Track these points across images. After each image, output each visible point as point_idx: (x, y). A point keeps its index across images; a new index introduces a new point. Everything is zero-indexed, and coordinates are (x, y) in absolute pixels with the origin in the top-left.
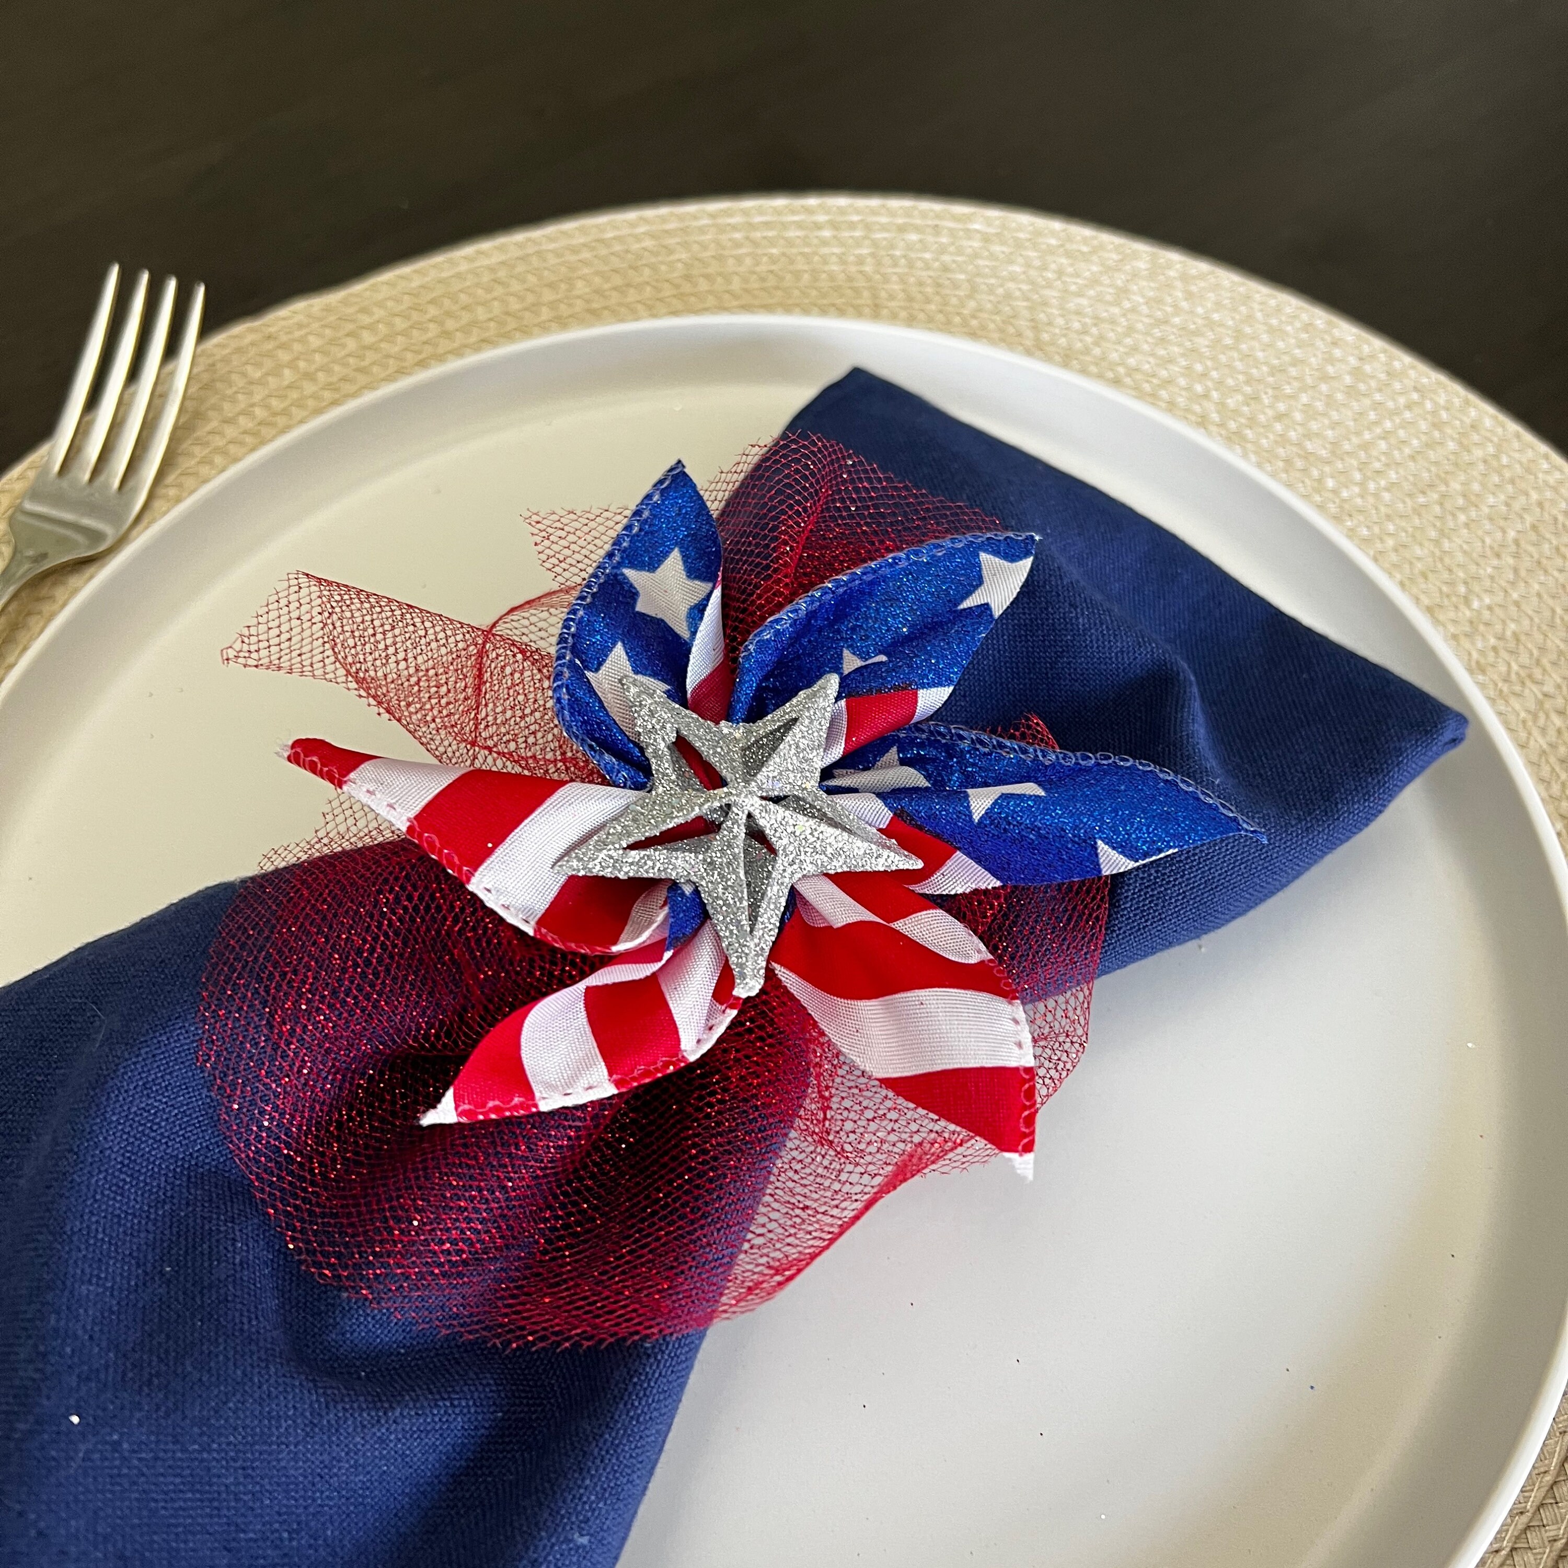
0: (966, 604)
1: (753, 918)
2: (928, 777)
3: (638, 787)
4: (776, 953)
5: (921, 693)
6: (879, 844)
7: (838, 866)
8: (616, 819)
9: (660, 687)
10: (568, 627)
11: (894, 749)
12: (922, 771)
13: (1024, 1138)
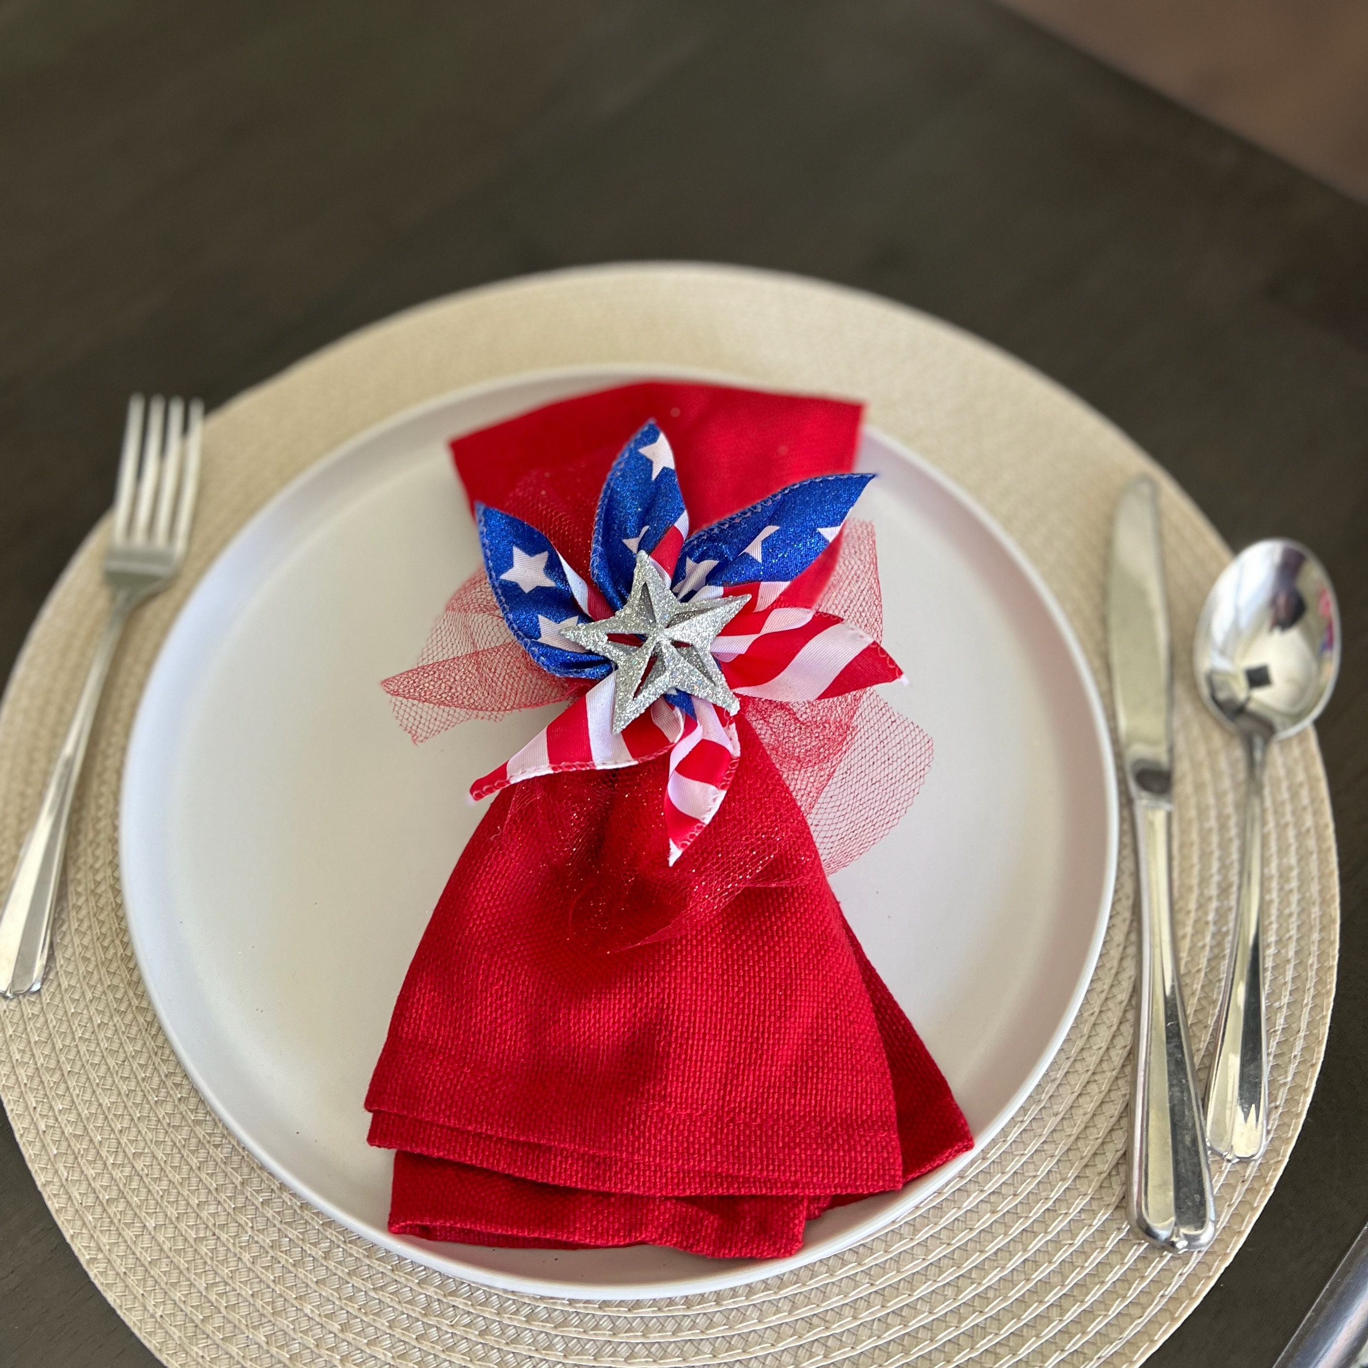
0: (654, 476)
1: (709, 678)
2: (714, 559)
3: (609, 672)
4: (732, 685)
5: (676, 525)
6: (726, 603)
7: (720, 627)
8: (616, 692)
9: (573, 620)
10: (513, 629)
11: (688, 559)
12: (709, 557)
13: (894, 669)
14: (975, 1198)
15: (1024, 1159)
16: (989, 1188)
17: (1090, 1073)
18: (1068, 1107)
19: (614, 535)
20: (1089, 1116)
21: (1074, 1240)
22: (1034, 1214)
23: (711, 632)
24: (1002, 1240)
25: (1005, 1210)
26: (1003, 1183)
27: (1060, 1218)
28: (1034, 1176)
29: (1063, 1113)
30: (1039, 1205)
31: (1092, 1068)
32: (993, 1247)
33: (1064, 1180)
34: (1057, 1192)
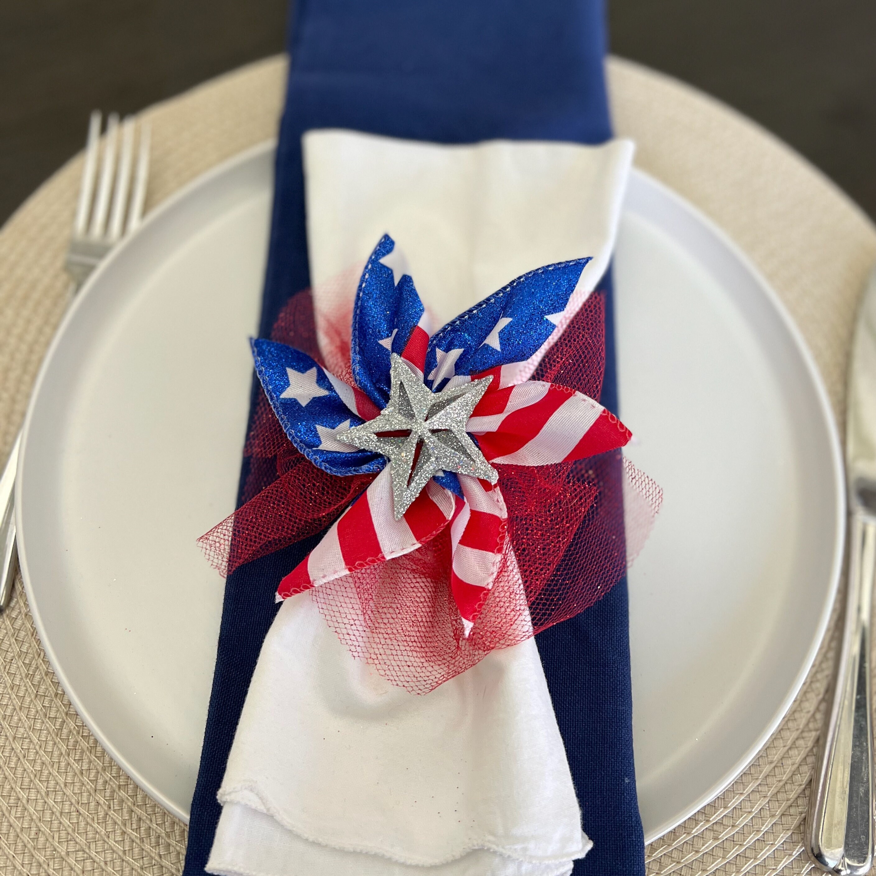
0: (396, 283)
1: (469, 456)
2: (460, 347)
3: (384, 464)
5: (419, 325)
6: (474, 387)
7: (471, 409)
9: (346, 424)
11: (438, 350)
12: (455, 347)
13: (625, 432)
14: (702, 826)
15: (743, 798)
16: (713, 820)
17: (800, 731)
18: (780, 758)
19: (370, 339)
20: (796, 766)
21: (777, 866)
22: (748, 843)
23: (464, 415)
24: (721, 862)
25: (725, 838)
26: (725, 815)
27: (768, 847)
28: (750, 812)
29: (776, 762)
30: (752, 835)
31: (801, 727)
32: (713, 867)
33: (773, 816)
34: (766, 826)
